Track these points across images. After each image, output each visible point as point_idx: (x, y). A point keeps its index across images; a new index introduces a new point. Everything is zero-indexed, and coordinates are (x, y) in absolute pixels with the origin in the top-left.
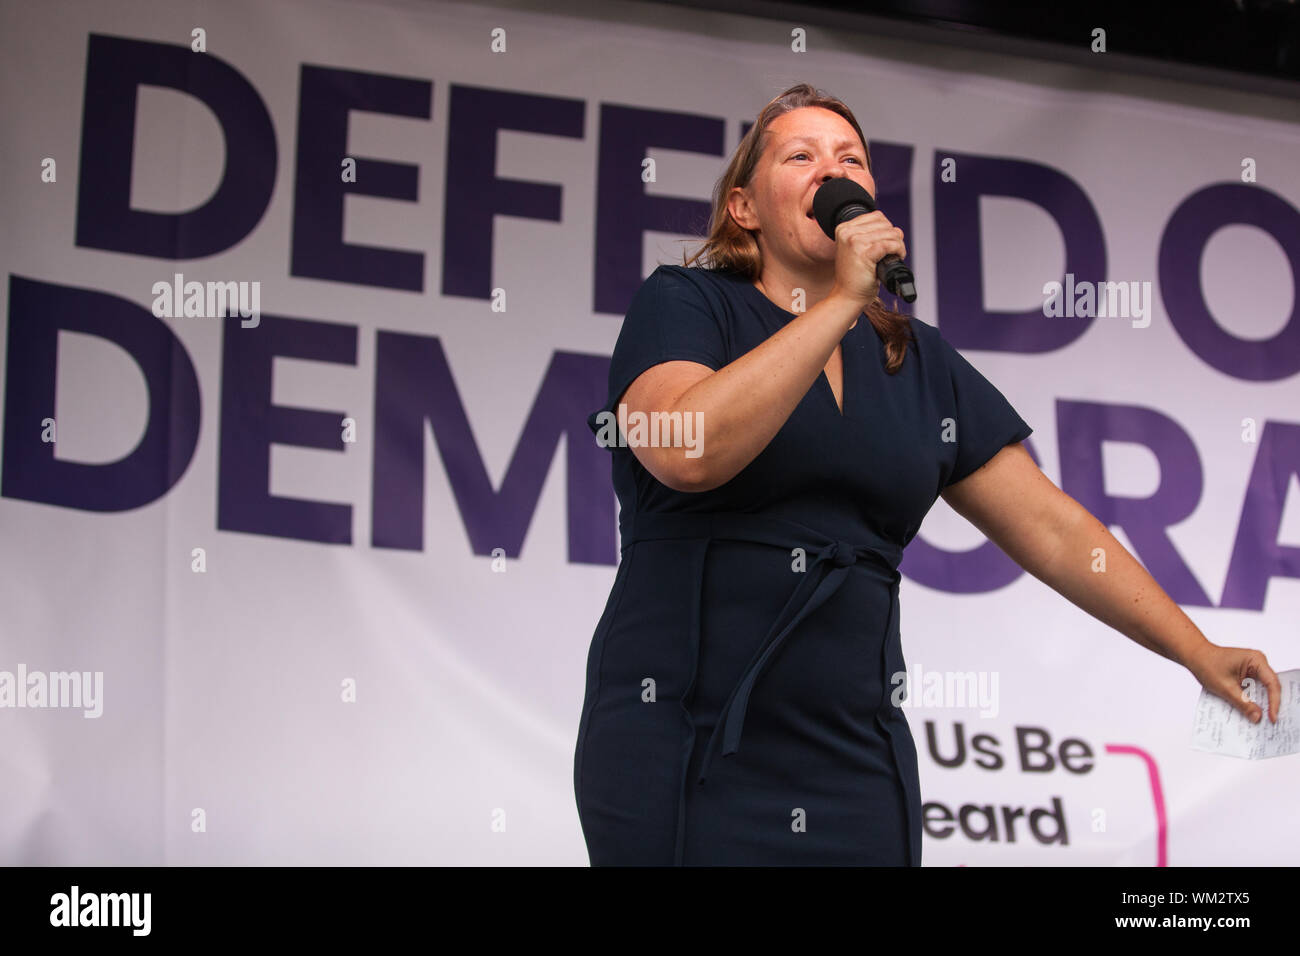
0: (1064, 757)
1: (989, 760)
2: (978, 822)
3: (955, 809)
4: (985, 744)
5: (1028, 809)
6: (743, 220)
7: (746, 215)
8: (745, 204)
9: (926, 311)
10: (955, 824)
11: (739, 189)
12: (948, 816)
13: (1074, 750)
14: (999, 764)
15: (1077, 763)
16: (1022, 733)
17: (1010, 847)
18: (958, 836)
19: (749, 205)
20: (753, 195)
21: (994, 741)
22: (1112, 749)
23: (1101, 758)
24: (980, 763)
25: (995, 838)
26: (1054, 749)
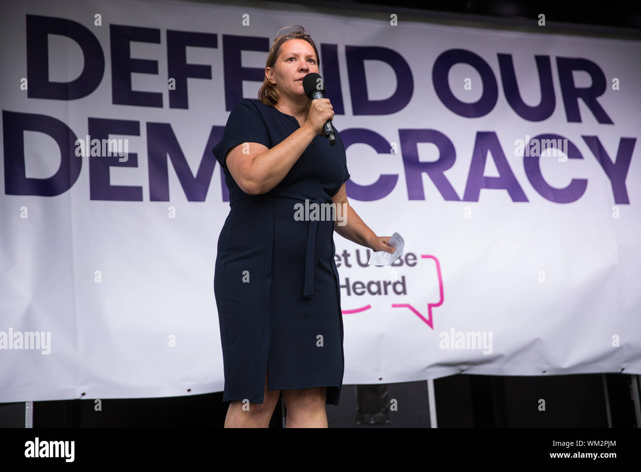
0: (407, 260)
2: (374, 288)
3: (366, 284)
5: (392, 282)
6: (271, 79)
7: (272, 78)
8: (272, 74)
10: (366, 290)
11: (269, 68)
12: (363, 287)
13: (410, 257)
15: (411, 262)
17: (386, 296)
18: (367, 294)
19: (273, 74)
20: (274, 70)
22: (424, 257)
23: (420, 260)
25: (380, 294)
26: (403, 258)
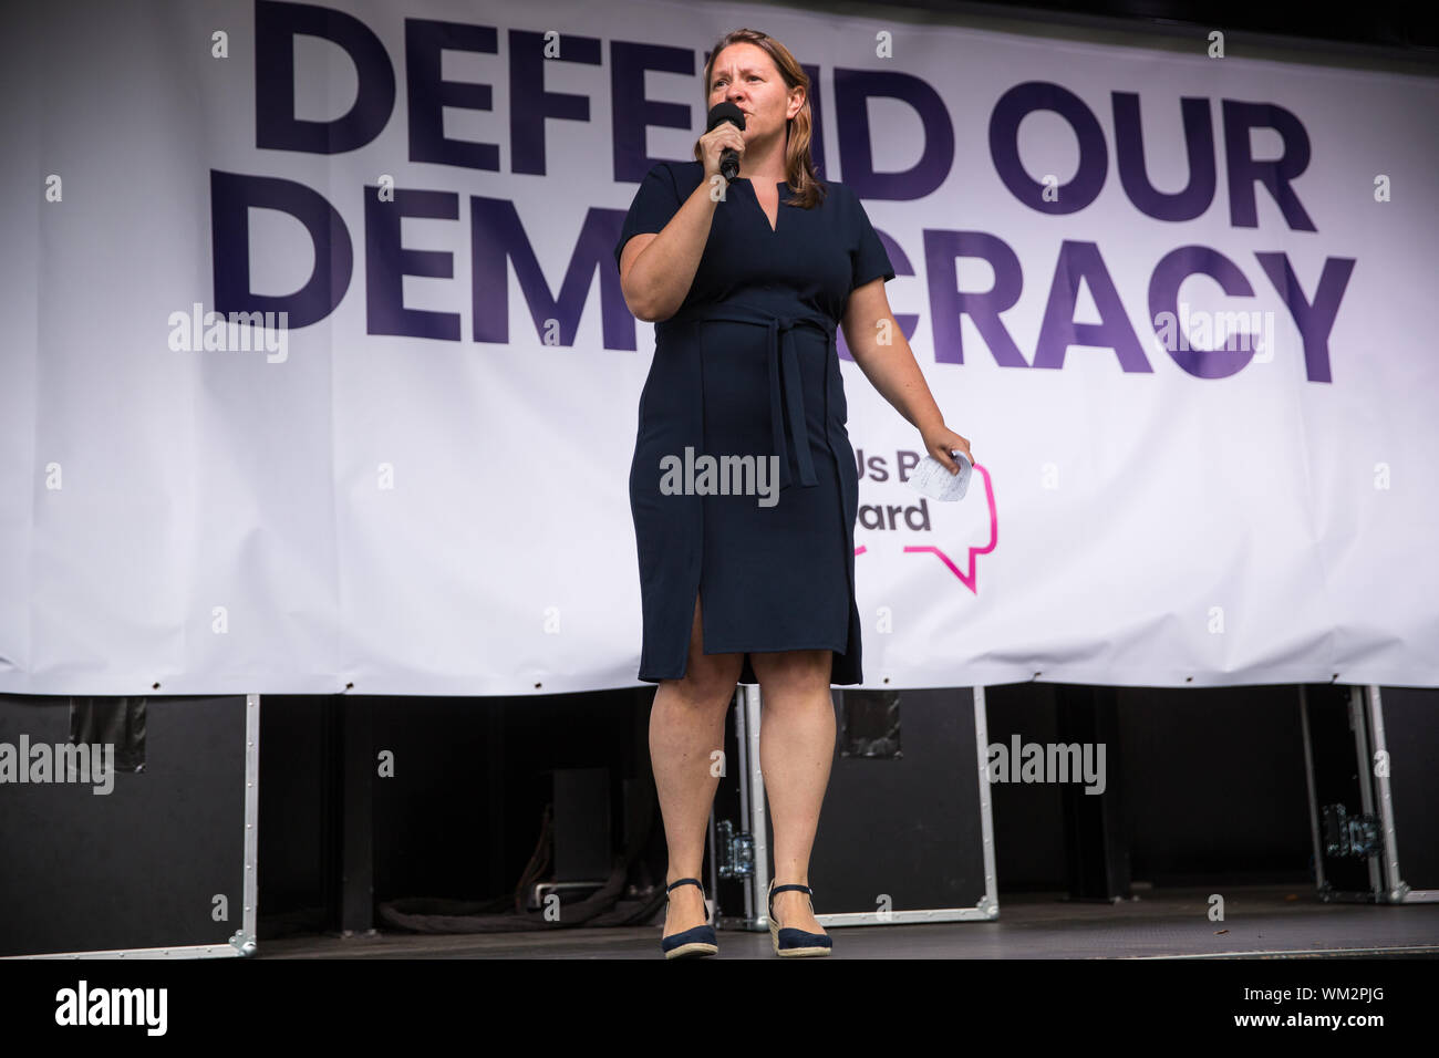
1: (879, 475)
2: (872, 517)
4: (877, 464)
5: (905, 507)
9: (834, 173)
14: (885, 477)
16: (901, 455)
17: (893, 532)
21: (883, 462)
24: (873, 477)
25: (882, 527)
